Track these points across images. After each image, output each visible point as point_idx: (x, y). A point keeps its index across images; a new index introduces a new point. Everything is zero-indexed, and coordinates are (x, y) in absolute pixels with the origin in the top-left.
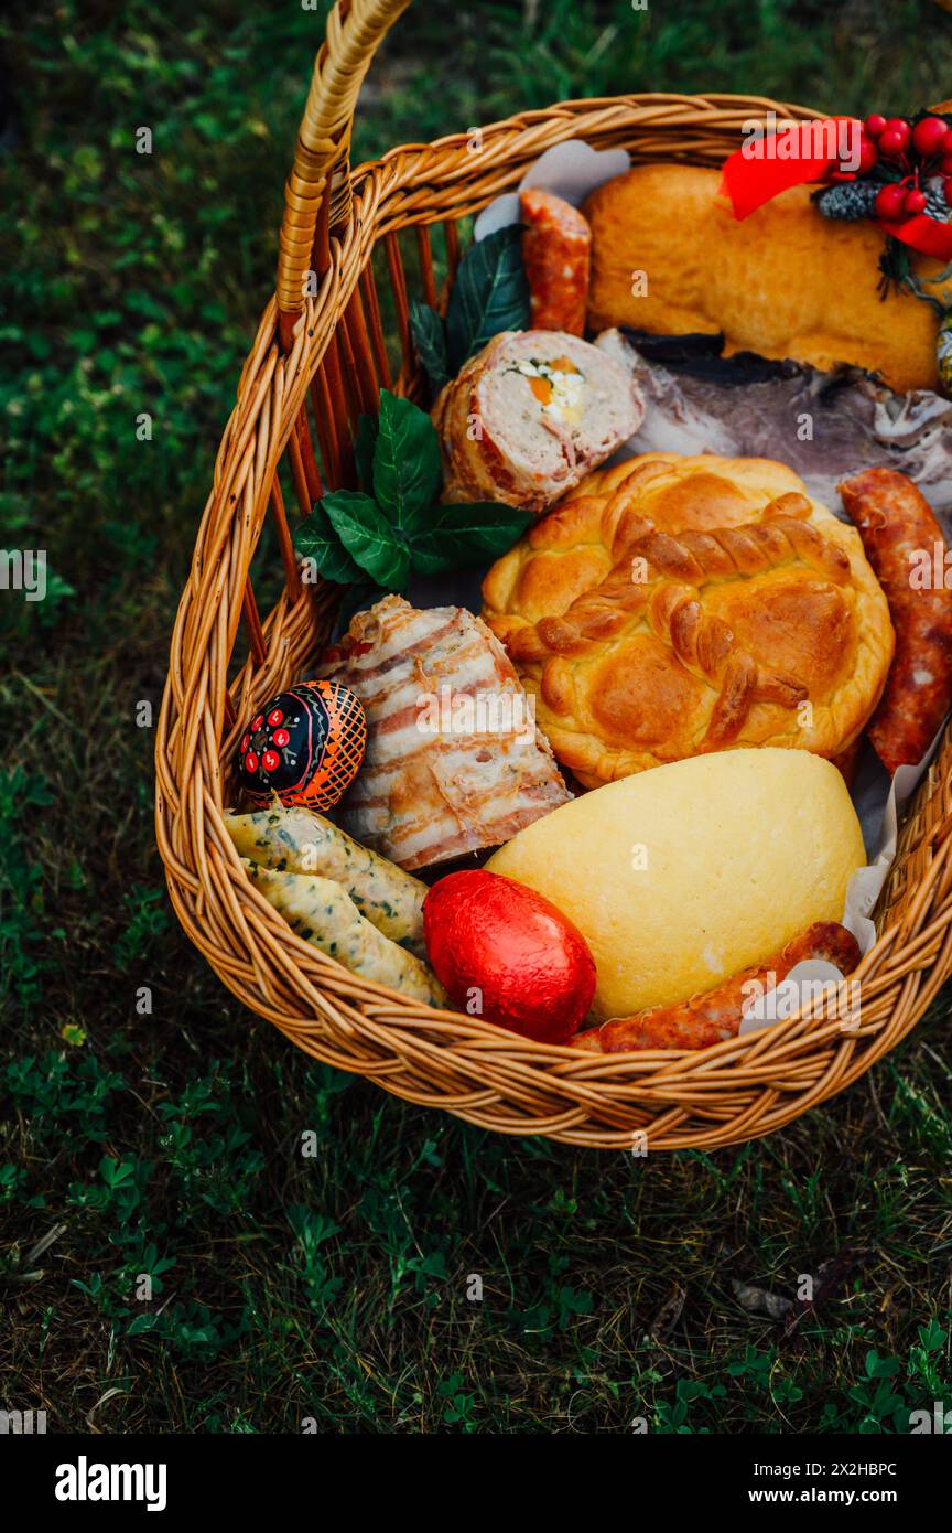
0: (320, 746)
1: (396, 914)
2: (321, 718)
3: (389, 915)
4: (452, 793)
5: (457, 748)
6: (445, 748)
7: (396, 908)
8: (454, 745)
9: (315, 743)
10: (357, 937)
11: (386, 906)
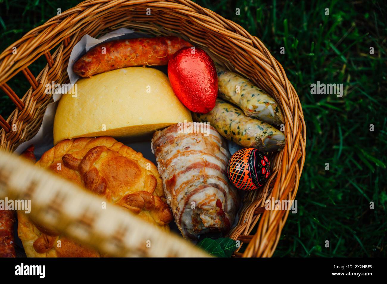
0: (251, 156)
1: (224, 109)
2: (251, 163)
3: (226, 109)
4: (200, 138)
5: (196, 151)
6: (201, 152)
7: (224, 111)
8: (197, 152)
9: (253, 157)
10: (244, 90)
11: (227, 111)
